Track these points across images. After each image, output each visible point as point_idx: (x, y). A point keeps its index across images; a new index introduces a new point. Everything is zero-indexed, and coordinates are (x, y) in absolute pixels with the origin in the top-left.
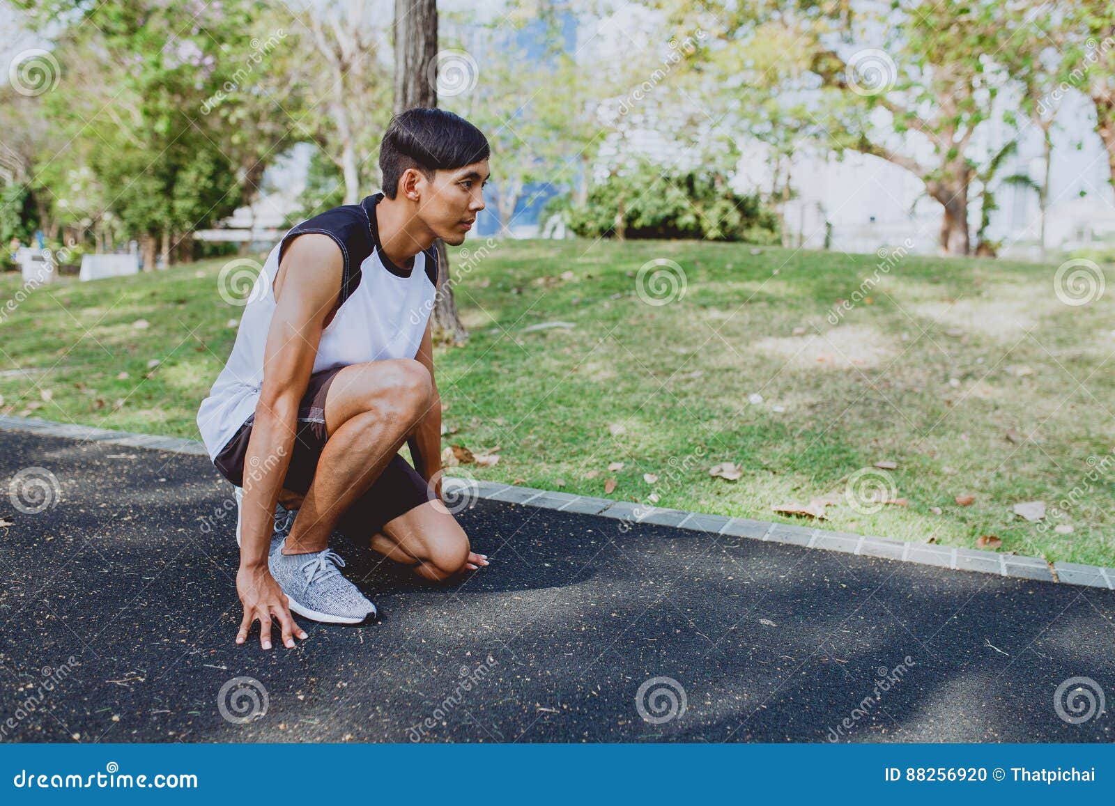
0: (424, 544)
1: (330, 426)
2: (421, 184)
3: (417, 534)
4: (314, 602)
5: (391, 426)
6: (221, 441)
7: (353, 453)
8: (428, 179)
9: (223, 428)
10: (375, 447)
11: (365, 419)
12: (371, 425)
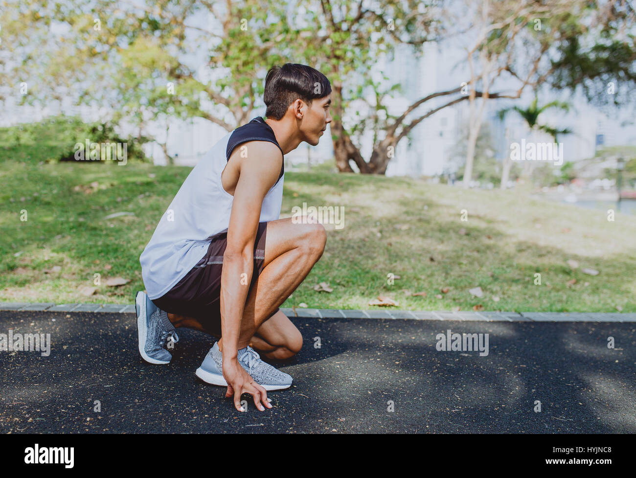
0: (283, 336)
1: (266, 261)
2: (304, 108)
3: (278, 331)
4: (259, 379)
5: (312, 256)
6: (174, 280)
7: (288, 276)
8: (308, 105)
9: (178, 270)
10: (302, 271)
11: (293, 254)
12: (299, 257)
